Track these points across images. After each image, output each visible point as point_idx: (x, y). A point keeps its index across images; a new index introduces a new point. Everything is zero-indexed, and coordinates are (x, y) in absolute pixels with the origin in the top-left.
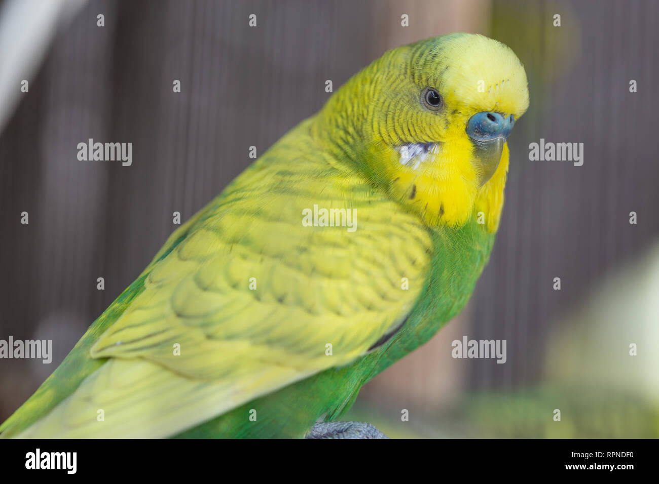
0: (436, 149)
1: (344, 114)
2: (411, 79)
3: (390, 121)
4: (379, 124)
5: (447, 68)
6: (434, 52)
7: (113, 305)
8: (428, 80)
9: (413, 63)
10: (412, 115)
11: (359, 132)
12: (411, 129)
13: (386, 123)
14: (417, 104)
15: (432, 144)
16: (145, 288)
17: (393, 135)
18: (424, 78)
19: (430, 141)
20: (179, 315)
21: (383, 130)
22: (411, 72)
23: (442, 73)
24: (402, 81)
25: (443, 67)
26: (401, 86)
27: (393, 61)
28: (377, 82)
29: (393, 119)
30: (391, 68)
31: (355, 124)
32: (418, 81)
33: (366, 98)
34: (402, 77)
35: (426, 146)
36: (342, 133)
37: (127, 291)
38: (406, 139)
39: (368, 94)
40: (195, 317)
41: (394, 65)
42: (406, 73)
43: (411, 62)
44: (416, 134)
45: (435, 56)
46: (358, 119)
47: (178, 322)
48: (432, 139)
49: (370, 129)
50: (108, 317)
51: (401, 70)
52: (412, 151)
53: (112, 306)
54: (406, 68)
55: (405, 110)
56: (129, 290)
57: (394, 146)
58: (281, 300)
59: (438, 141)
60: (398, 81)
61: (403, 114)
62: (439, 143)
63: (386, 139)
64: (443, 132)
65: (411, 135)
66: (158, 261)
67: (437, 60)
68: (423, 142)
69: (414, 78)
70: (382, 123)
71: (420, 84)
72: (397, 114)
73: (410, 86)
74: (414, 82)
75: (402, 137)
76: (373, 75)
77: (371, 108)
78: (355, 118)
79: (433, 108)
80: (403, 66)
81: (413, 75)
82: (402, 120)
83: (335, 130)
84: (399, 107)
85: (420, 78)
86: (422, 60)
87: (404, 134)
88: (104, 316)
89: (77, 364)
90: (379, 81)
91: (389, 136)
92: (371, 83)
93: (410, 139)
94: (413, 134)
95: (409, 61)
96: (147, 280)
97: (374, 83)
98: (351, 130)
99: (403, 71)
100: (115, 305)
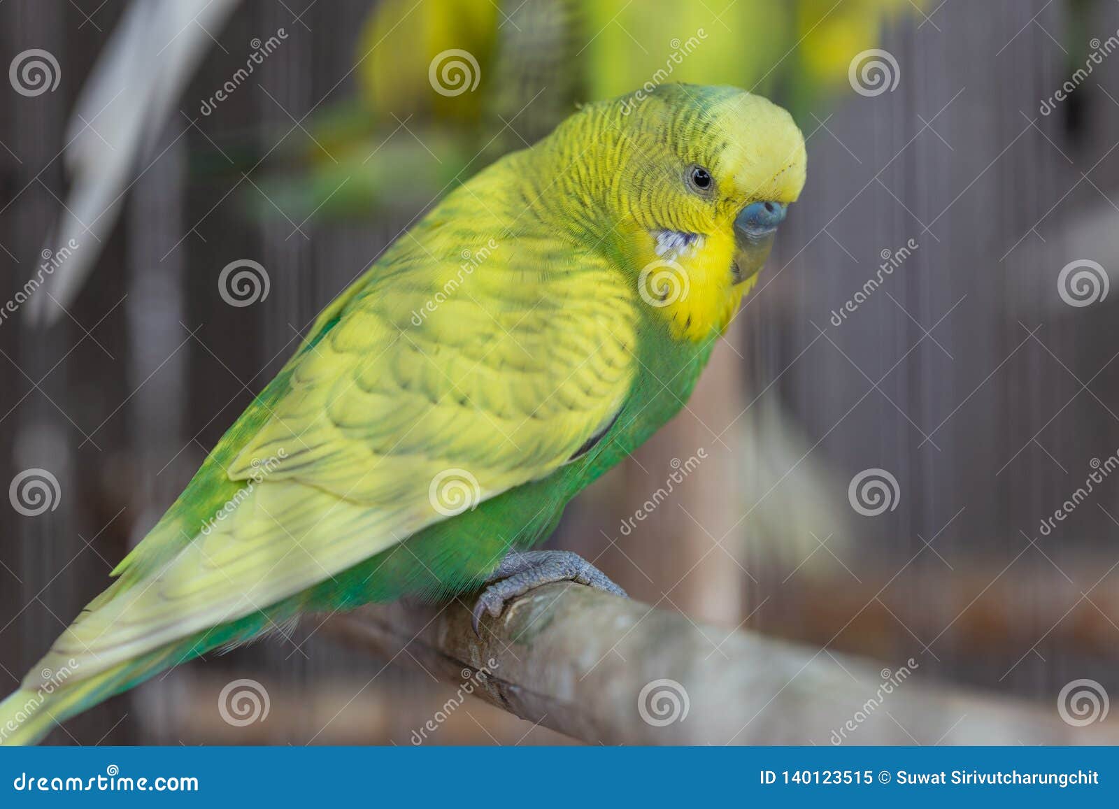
0: (698, 243)
1: (576, 177)
2: (673, 150)
3: (644, 199)
4: (629, 198)
5: (724, 145)
6: (705, 120)
7: (251, 409)
8: (696, 155)
9: (675, 129)
10: (674, 196)
11: (602, 205)
12: (672, 214)
13: (639, 199)
14: (680, 183)
15: (695, 236)
16: (292, 389)
17: (648, 216)
18: (691, 152)
19: (694, 231)
20: (338, 425)
21: (634, 207)
22: (673, 142)
23: (716, 151)
24: (661, 150)
25: (717, 143)
26: (660, 156)
27: (645, 119)
28: (623, 145)
29: (649, 197)
30: (643, 129)
31: (593, 193)
32: (681, 154)
33: (608, 162)
34: (660, 145)
35: (688, 238)
36: (575, 203)
37: (266, 392)
38: (664, 224)
39: (612, 159)
40: (359, 426)
41: (648, 127)
42: (664, 141)
43: (673, 128)
44: (678, 219)
45: (707, 126)
46: (597, 187)
47: (337, 433)
48: (696, 228)
49: (616, 203)
50: (245, 425)
51: (658, 135)
52: (670, 240)
53: (249, 411)
54: (665, 134)
55: (665, 189)
56: (268, 389)
57: (650, 230)
58: (462, 403)
59: (704, 232)
60: (656, 149)
61: (663, 194)
62: (704, 236)
63: (640, 220)
64: (711, 223)
65: (671, 221)
66: (304, 351)
67: (710, 131)
68: (685, 231)
69: (676, 149)
70: (634, 199)
71: (685, 160)
72: (655, 193)
73: (671, 159)
74: (676, 154)
75: (660, 221)
76: (616, 134)
77: (617, 177)
78: (593, 185)
79: (701, 191)
80: (661, 131)
81: (675, 146)
82: (660, 200)
83: (564, 198)
84: (657, 184)
85: (686, 150)
86: (689, 127)
87: (662, 217)
88: (239, 425)
89: (209, 488)
90: (627, 145)
91: (643, 217)
92: (615, 144)
93: (669, 225)
94: (674, 220)
95: (669, 126)
96: (293, 378)
97: (620, 144)
98: (588, 200)
99: (661, 137)
100: (252, 411)
